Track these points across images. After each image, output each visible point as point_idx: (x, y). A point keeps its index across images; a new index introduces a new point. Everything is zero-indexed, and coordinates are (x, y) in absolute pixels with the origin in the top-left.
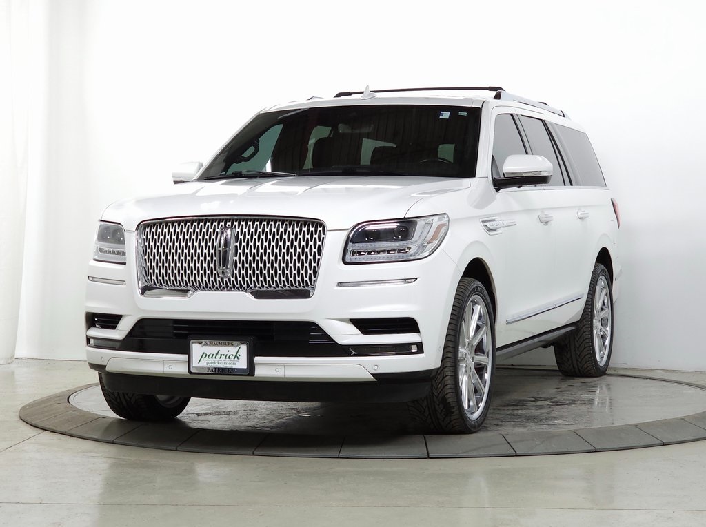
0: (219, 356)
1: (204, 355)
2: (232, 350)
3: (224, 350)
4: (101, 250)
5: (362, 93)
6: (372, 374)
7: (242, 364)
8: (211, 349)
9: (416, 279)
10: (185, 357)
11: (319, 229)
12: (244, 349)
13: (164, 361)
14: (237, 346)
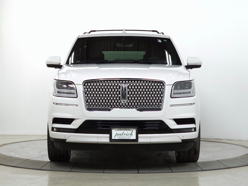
0: (123, 134)
1: (117, 134)
2: (130, 132)
3: (126, 132)
4: (58, 92)
5: (123, 30)
6: (181, 140)
7: (134, 137)
8: (120, 132)
9: (194, 103)
10: (108, 135)
11: (162, 84)
12: (134, 131)
13: (98, 137)
14: (132, 130)
